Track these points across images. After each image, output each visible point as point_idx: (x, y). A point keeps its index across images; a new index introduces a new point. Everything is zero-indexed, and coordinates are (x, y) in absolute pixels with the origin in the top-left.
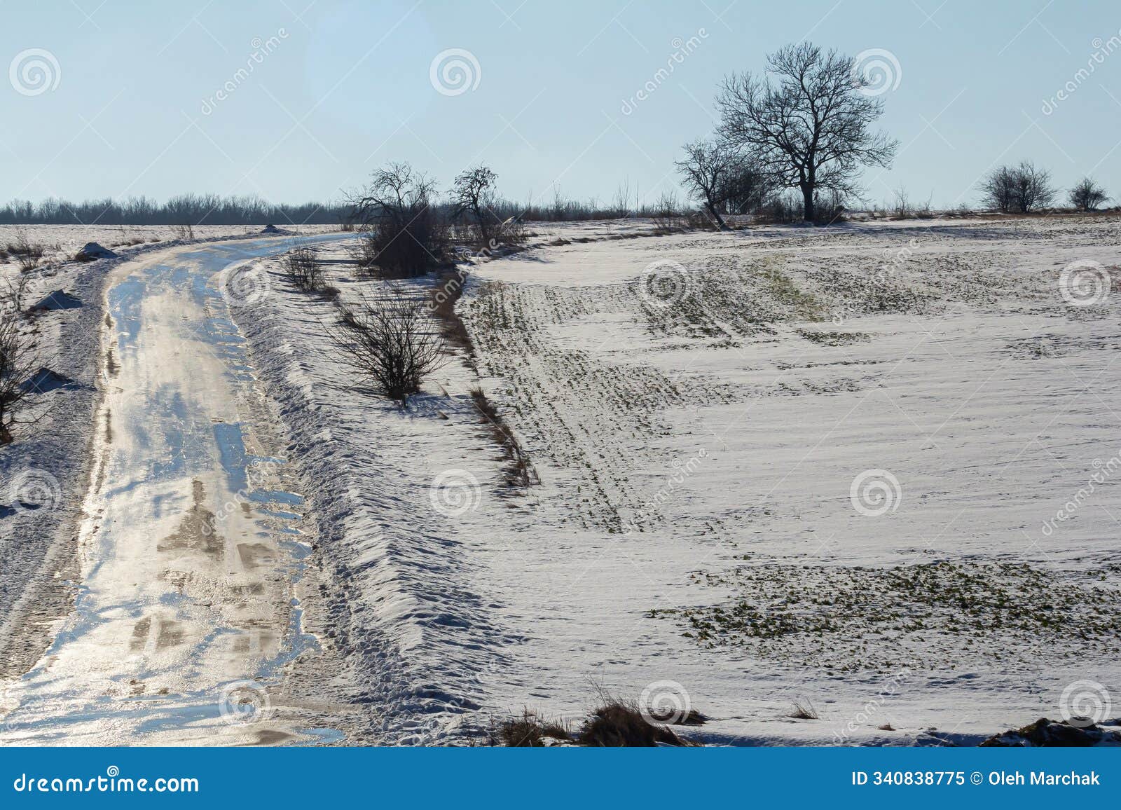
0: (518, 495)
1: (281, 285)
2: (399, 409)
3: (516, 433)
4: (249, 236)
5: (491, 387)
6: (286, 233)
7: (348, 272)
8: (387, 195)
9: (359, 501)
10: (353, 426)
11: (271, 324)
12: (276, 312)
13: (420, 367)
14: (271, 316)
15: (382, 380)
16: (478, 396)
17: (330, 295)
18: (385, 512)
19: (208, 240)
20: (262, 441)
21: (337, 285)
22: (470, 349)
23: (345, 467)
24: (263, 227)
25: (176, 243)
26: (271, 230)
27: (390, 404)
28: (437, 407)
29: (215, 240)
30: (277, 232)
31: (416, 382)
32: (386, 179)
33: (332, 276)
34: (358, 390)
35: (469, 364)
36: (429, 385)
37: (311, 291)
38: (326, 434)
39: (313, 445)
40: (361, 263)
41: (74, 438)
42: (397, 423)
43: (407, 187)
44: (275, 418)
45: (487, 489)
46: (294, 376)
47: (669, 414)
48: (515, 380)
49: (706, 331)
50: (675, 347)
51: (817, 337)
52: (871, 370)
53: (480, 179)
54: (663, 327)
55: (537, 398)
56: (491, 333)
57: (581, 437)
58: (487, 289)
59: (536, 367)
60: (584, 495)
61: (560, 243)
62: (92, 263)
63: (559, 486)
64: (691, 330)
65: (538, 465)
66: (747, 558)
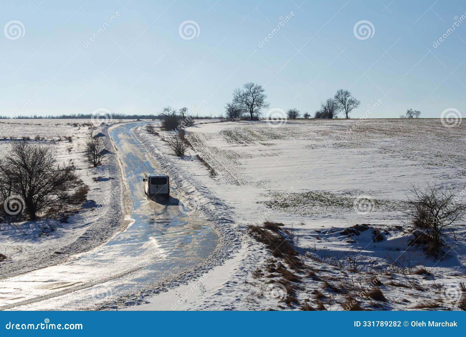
0: (215, 177)
1: (146, 132)
2: (182, 159)
3: (209, 164)
4: (134, 121)
5: (199, 154)
6: (141, 121)
7: (159, 129)
8: (167, 113)
9: (183, 178)
10: (174, 162)
11: (147, 140)
12: (147, 138)
13: (184, 150)
14: (147, 139)
15: (176, 152)
16: (198, 156)
17: (157, 134)
18: (189, 181)
19: (126, 122)
20: (155, 165)
21: (158, 132)
22: (191, 146)
23: (176, 171)
24: (137, 120)
25: (120, 123)
26: (139, 120)
27: (179, 158)
28: (189, 158)
29: (127, 122)
30: (140, 121)
31: (183, 153)
32: (166, 110)
33: (157, 130)
34: (171, 154)
35: (193, 149)
36: (186, 154)
37: (152, 133)
38: (169, 164)
39: (167, 166)
40: (161, 127)
41: (115, 164)
42: (181, 161)
43: (170, 111)
44: (155, 160)
45: (208, 176)
46: (157, 152)
47: (240, 160)
48: (204, 153)
49: (240, 143)
50: (235, 146)
51: (264, 144)
52: (279, 151)
53: (184, 110)
54: (230, 142)
55: (210, 157)
56: (194, 142)
57: (223, 165)
58: (190, 133)
59: (207, 150)
60: (229, 177)
61: (201, 124)
62: (104, 127)
63: (223, 175)
64: (237, 142)
65: (216, 171)
66: (269, 191)
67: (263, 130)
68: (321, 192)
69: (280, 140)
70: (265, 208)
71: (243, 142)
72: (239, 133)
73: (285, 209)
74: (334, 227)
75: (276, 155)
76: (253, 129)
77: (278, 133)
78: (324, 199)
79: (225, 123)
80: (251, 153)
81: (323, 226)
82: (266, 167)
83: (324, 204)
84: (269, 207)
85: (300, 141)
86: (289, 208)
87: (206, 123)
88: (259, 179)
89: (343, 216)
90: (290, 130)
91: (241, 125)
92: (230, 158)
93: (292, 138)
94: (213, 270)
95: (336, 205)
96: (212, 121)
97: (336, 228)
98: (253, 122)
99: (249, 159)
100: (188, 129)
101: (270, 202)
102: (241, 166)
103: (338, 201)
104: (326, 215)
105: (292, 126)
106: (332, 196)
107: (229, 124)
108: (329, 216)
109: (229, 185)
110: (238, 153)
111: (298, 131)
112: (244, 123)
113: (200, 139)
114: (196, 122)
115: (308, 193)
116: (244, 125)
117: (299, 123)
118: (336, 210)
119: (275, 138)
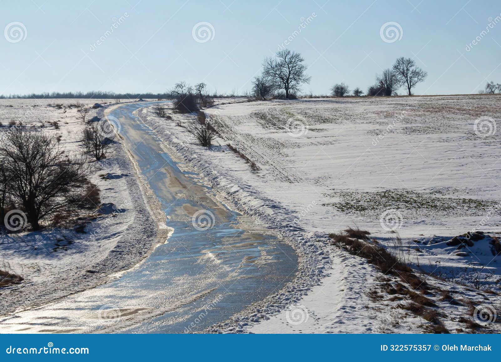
0: (258, 173)
1: (154, 115)
2: (209, 149)
3: (246, 156)
4: (135, 101)
5: (231, 143)
6: (145, 101)
7: (170, 112)
8: (180, 91)
9: (218, 174)
10: (200, 154)
11: (159, 126)
12: (158, 123)
13: (211, 137)
14: (158, 124)
15: (201, 142)
16: (229, 145)
17: (169, 118)
18: (227, 177)
19: (125, 103)
20: (176, 158)
21: (171, 115)
22: (217, 133)
23: (207, 165)
24: (139, 99)
25: (117, 103)
26: (141, 100)
27: (206, 148)
28: (219, 148)
29: (127, 103)
30: (143, 100)
31: (210, 142)
32: (179, 86)
33: (169, 112)
34: (194, 144)
35: (220, 136)
36: (213, 142)
37: (163, 117)
38: (195, 156)
39: (192, 159)
40: (172, 109)
41: (123, 156)
42: (208, 152)
43: (184, 88)
44: (175, 151)
45: (248, 171)
46: (175, 140)
47: (285, 151)
48: (236, 141)
49: (279, 128)
50: (274, 133)
51: (312, 130)
52: (334, 138)
53: (202, 86)
54: (267, 127)
55: (246, 146)
56: (220, 128)
57: (265, 157)
58: (211, 117)
59: (239, 138)
60: (276, 173)
61: (223, 104)
62: (98, 109)
63: (267, 170)
64: (275, 128)
65: (258, 165)
66: (334, 190)
67: (306, 112)
68: (402, 191)
69: (331, 124)
70: (336, 212)
71: (283, 126)
72: (275, 116)
73: (362, 212)
74: (436, 235)
75: (331, 143)
76: (292, 110)
77: (327, 115)
78: (409, 199)
79: (254, 103)
80: (298, 141)
81: (422, 235)
82: (321, 159)
83: (410, 205)
84: (340, 210)
85: (357, 125)
86: (366, 211)
87: (229, 103)
88: (315, 175)
89: (440, 221)
90: (341, 111)
91: (276, 105)
92: (271, 147)
93: (346, 121)
94: (312, 291)
95: (427, 208)
96: (237, 100)
97: (439, 237)
98: (290, 101)
99: (296, 149)
100: (208, 111)
101: (340, 204)
102: (287, 158)
103: (429, 202)
104: (419, 221)
105: (343, 105)
106: (418, 195)
107: (260, 104)
108: (423, 221)
109: (278, 183)
110: (280, 141)
111: (351, 112)
112: (278, 103)
113: (227, 124)
114: (217, 101)
115: (385, 193)
116: (279, 105)
117: (351, 102)
118: (429, 213)
119: (324, 122)
